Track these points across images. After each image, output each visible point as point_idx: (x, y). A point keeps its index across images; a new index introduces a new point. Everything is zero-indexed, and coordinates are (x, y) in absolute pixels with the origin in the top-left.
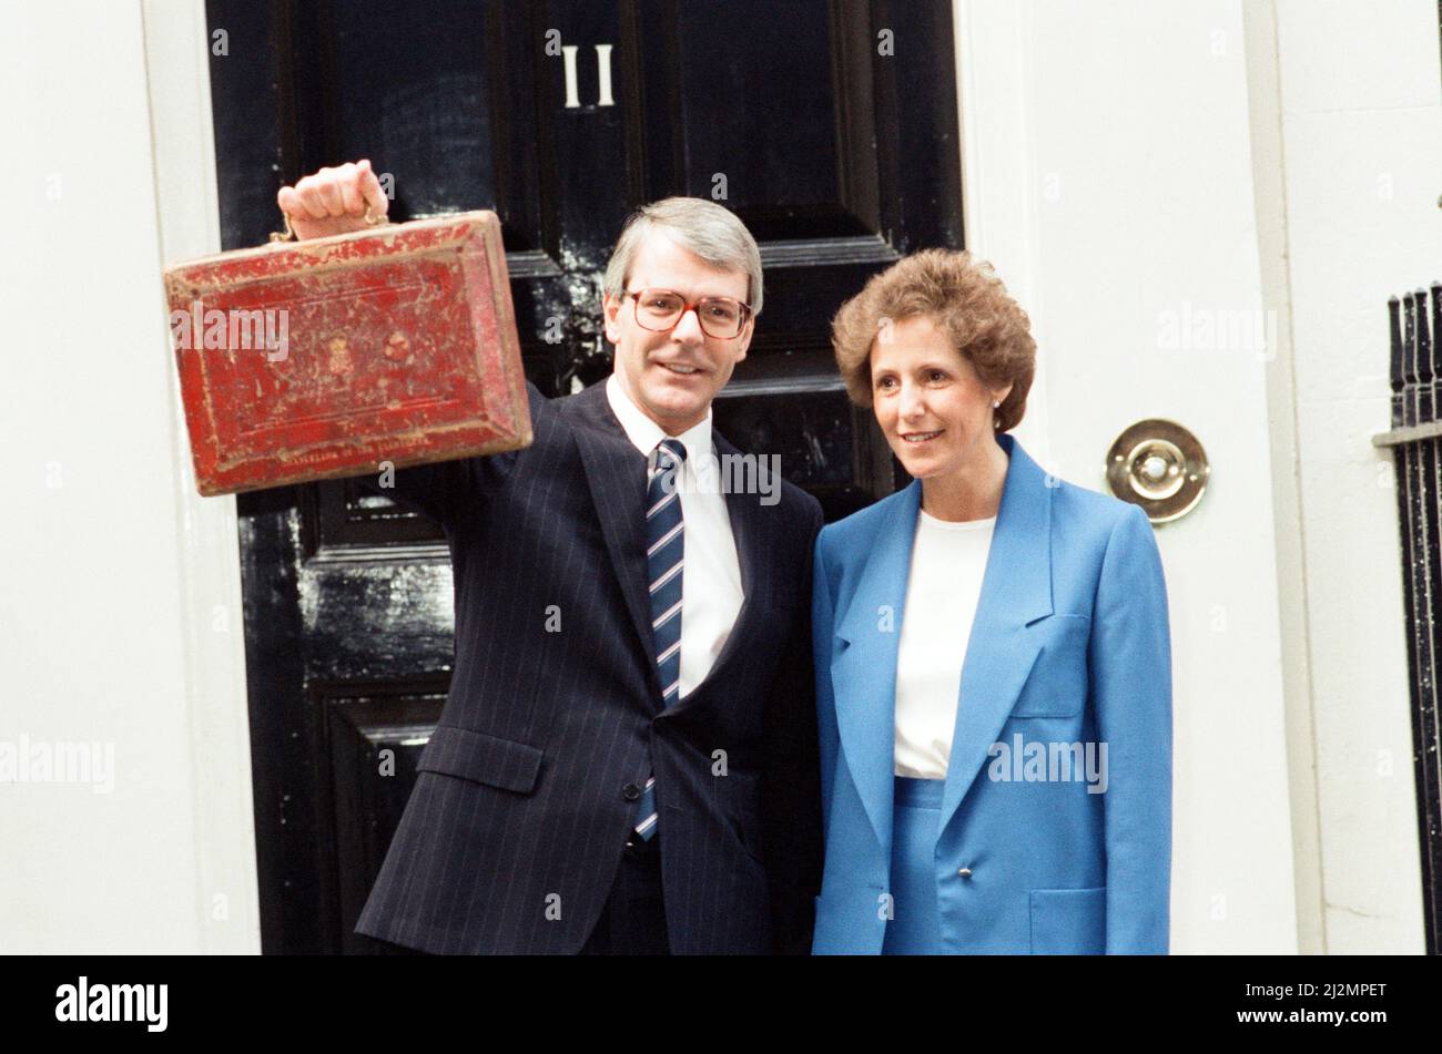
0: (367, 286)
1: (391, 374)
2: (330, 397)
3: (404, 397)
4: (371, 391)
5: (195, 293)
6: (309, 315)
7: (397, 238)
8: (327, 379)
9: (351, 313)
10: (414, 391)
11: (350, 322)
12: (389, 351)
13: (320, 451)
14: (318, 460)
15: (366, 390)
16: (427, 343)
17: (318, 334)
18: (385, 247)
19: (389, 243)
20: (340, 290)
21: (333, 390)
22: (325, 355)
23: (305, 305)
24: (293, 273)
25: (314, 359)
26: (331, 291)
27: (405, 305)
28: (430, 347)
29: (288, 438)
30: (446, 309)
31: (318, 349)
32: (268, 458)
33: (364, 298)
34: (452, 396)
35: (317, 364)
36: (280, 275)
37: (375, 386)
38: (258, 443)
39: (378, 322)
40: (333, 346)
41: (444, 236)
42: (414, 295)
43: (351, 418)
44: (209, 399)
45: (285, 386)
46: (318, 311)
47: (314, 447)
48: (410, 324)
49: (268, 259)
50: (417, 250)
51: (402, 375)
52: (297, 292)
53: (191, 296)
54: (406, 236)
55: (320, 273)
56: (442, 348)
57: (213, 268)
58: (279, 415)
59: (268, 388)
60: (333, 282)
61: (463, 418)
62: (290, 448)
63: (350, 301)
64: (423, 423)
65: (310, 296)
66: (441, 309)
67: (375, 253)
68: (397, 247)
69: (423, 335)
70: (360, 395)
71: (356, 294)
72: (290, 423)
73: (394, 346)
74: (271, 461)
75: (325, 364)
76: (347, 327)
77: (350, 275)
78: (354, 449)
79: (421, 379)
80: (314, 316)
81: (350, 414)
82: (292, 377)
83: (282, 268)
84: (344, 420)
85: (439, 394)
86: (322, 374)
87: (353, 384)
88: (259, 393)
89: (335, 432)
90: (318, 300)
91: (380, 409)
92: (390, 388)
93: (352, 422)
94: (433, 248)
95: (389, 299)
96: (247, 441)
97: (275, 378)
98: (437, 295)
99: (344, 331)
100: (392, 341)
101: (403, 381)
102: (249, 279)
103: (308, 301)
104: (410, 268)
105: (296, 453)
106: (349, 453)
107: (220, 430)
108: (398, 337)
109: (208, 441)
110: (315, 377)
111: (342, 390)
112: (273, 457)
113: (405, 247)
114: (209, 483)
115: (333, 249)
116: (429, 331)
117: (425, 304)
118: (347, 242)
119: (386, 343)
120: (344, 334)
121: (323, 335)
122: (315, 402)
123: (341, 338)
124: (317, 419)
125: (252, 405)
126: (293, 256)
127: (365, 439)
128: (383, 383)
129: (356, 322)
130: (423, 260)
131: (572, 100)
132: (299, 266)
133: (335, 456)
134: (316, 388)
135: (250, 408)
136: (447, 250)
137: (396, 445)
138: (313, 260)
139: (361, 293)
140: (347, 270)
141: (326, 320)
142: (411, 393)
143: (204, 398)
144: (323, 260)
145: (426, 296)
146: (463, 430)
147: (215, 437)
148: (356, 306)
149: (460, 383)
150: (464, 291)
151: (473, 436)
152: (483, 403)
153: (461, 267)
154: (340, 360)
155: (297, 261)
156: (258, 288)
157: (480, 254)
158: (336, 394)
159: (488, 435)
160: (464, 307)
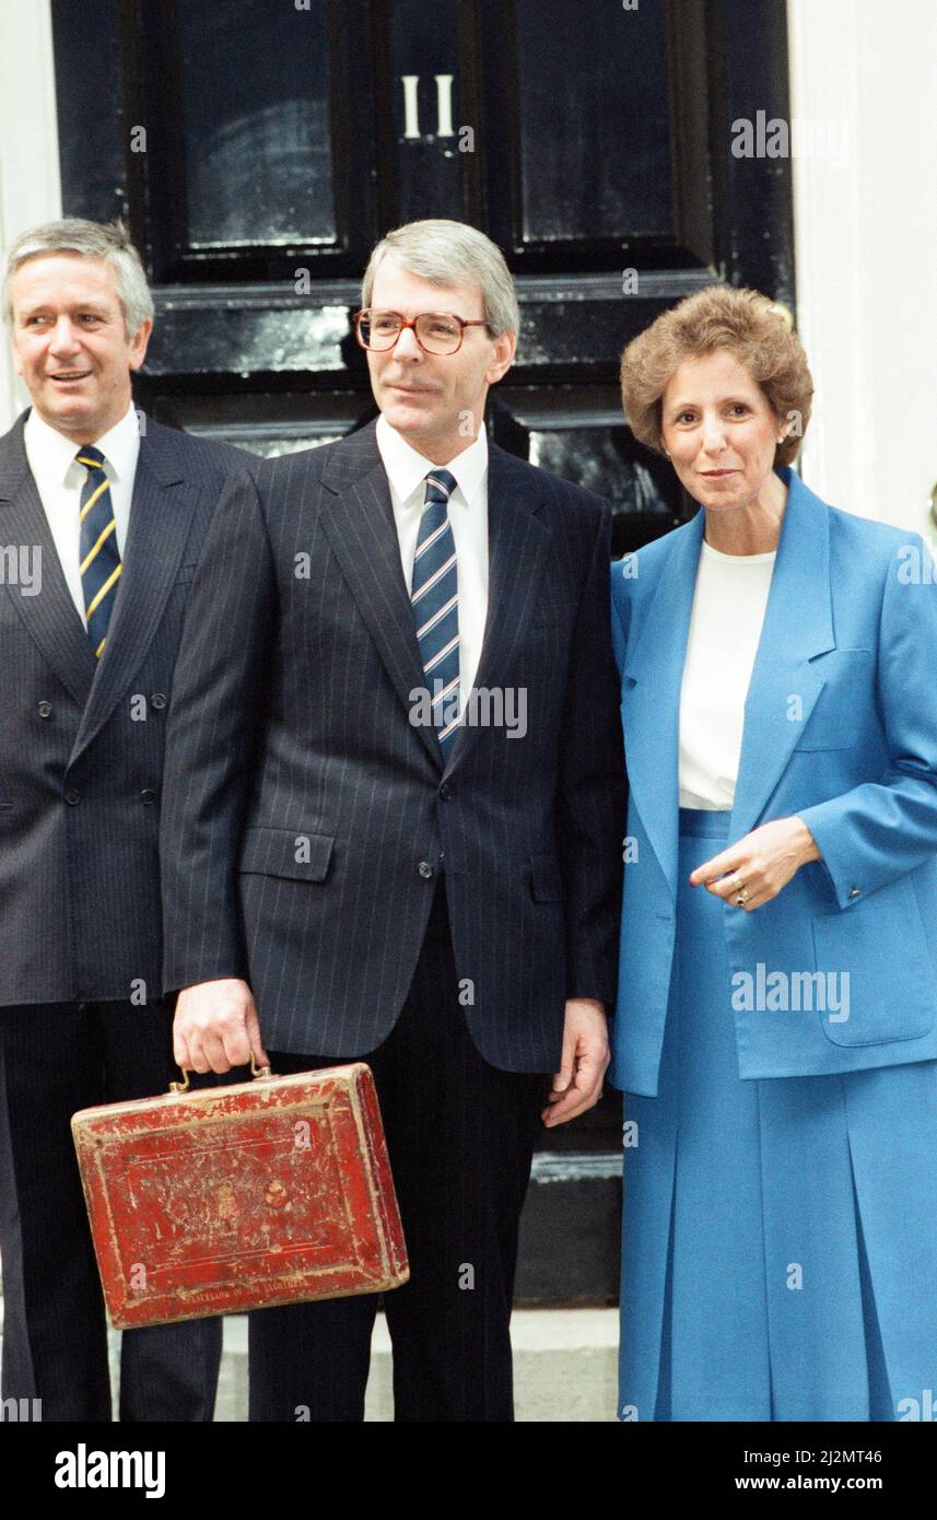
0: (248, 1138)
1: (271, 1221)
2: (220, 1240)
3: (284, 1242)
4: (255, 1235)
5: (99, 1142)
6: (199, 1164)
7: (272, 1094)
8: (217, 1224)
9: (235, 1163)
10: (292, 1236)
11: (235, 1170)
12: (269, 1199)
13: (213, 1291)
14: (213, 1299)
15: (250, 1234)
16: (302, 1192)
17: (207, 1182)
18: (262, 1102)
19: (265, 1099)
20: (225, 1142)
21: (222, 1234)
22: (214, 1202)
23: (194, 1155)
24: (182, 1125)
25: (204, 1205)
26: (217, 1142)
27: (282, 1155)
28: (305, 1195)
29: (187, 1278)
30: (318, 1160)
31: (208, 1196)
32: (169, 1296)
33: (245, 1150)
34: (325, 1241)
35: (207, 1210)
36: (172, 1127)
37: (260, 1232)
38: (161, 1282)
39: (259, 1171)
40: (221, 1192)
41: (312, 1092)
42: (288, 1147)
43: (239, 1261)
44: (115, 1241)
45: (180, 1229)
46: (206, 1160)
47: (208, 1286)
48: (286, 1174)
49: (162, 1112)
50: (290, 1105)
51: (281, 1221)
52: (188, 1143)
53: (95, 1146)
54: (280, 1091)
55: (207, 1125)
56: (315, 1196)
57: (114, 1120)
58: (178, 1256)
59: (166, 1231)
60: (219, 1134)
61: (334, 1262)
62: (188, 1287)
63: (233, 1152)
64: (301, 1266)
65: (199, 1146)
66: (314, 1160)
67: (254, 1108)
68: (272, 1102)
69: (299, 1185)
70: (246, 1239)
71: (238, 1145)
72: (187, 1264)
73: (273, 1194)
74: (172, 1299)
75: (214, 1209)
76: (232, 1176)
77: (233, 1127)
78: (245, 1290)
79: (300, 1226)
80: (203, 1165)
81: (238, 1257)
82: (186, 1221)
83: (174, 1121)
84: (233, 1262)
85: (314, 1240)
86: (212, 1219)
87: (239, 1229)
88: (159, 1236)
89: (225, 1272)
90: (206, 1150)
91: (264, 1252)
92: (272, 1233)
93: (240, 1264)
94: (303, 1103)
95: (266, 1151)
96: (149, 1280)
97: (172, 1222)
98: (310, 1147)
99: (231, 1179)
100: (271, 1189)
101: (283, 1227)
102: (146, 1130)
103: (197, 1151)
104: (284, 1122)
105: (194, 1292)
106: (239, 1292)
107: (126, 1270)
108: (276, 1186)
109: (116, 1280)
110: (206, 1222)
111: (230, 1234)
112: (173, 1295)
113: (279, 1103)
114: (119, 1318)
115: (217, 1103)
116: (304, 1181)
117: (299, 1155)
118: (228, 1097)
119: (266, 1191)
120: (230, 1183)
121: (211, 1183)
122: (207, 1244)
123: (228, 1185)
124: (209, 1261)
125: (152, 1247)
126: (183, 1109)
127: (253, 1281)
128: (265, 1228)
129: (239, 1171)
130: (295, 1115)
132: (187, 1119)
133: (227, 1295)
134: (208, 1232)
135: (151, 1250)
136: (316, 1106)
137: (280, 1286)
138: (200, 1113)
139: (243, 1144)
140: (230, 1123)
141: (213, 1169)
142: (290, 1238)
143: (111, 1240)
144: (209, 1113)
145: (299, 1148)
146: (336, 1273)
148: (240, 1156)
149: (333, 1229)
150: (333, 1143)
151: (345, 1279)
152: (353, 1247)
153: (328, 1123)
154: (227, 1207)
155: (186, 1114)
156: (153, 1139)
157: (345, 1109)
158: (225, 1238)
159: (359, 1278)
160: (333, 1158)
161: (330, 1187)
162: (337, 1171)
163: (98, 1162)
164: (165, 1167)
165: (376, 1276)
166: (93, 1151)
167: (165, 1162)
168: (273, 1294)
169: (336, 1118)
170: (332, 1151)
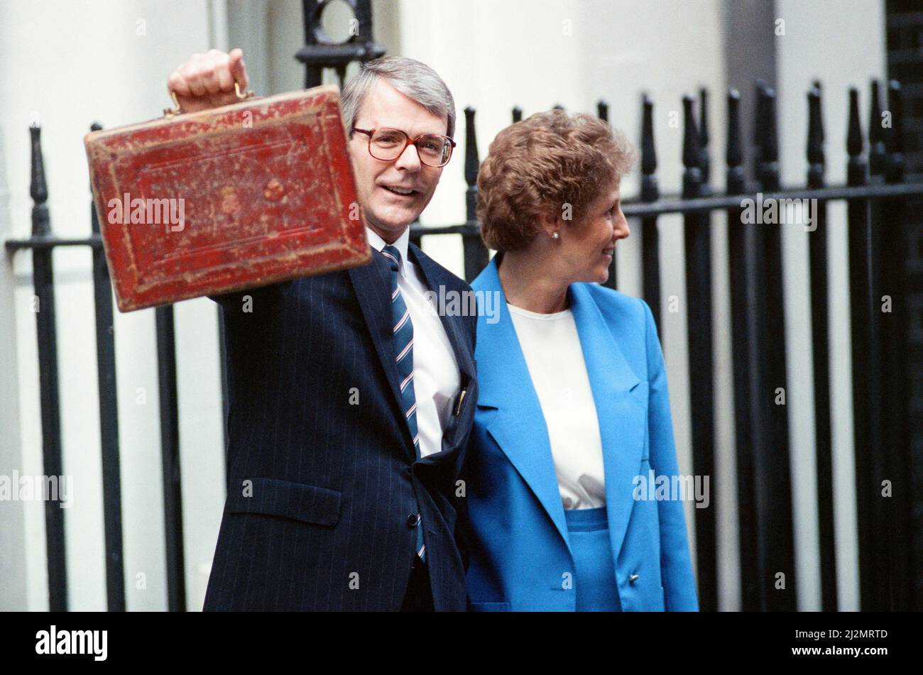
0: (249, 145)
1: (269, 212)
2: (223, 231)
3: (281, 229)
4: (255, 225)
5: (113, 156)
6: (204, 169)
7: (270, 107)
8: (221, 218)
9: (237, 166)
10: (288, 223)
11: (237, 173)
12: (268, 194)
13: (217, 273)
14: (215, 280)
15: (251, 225)
16: (297, 187)
17: (212, 183)
18: (261, 115)
19: (264, 112)
21: (226, 225)
22: (218, 199)
23: (200, 162)
24: (190, 137)
25: (209, 203)
26: (221, 150)
27: (279, 158)
29: (191, 263)
30: (311, 159)
32: (177, 280)
33: (247, 154)
34: (318, 226)
35: (212, 206)
36: (180, 139)
37: (258, 222)
38: (168, 269)
39: (258, 172)
40: (224, 191)
41: (307, 104)
42: (285, 150)
43: (240, 247)
45: (188, 224)
46: (211, 165)
47: (212, 269)
48: (283, 173)
50: (286, 116)
51: (278, 212)
52: (194, 152)
53: (111, 158)
54: (277, 105)
55: (213, 136)
56: (309, 190)
57: (128, 136)
58: (183, 247)
60: (222, 143)
61: (326, 241)
62: (193, 270)
63: (236, 157)
64: (296, 248)
65: (204, 154)
66: (308, 159)
67: (254, 120)
68: (271, 114)
69: (294, 180)
70: (247, 228)
71: (240, 151)
72: (193, 253)
73: (272, 190)
74: (179, 282)
75: (218, 206)
76: (234, 177)
77: (234, 137)
78: (243, 270)
79: (295, 215)
80: (208, 169)
81: (239, 243)
82: (193, 217)
83: (183, 134)
84: (235, 248)
85: (307, 225)
86: (216, 213)
87: (241, 220)
89: (227, 257)
90: (211, 157)
91: (263, 239)
92: (270, 223)
93: (241, 249)
94: (299, 114)
95: (266, 154)
96: (159, 268)
98: (303, 150)
99: (233, 180)
100: (270, 186)
101: (279, 216)
102: (156, 143)
103: (203, 158)
104: (281, 129)
105: (198, 275)
106: (239, 273)
107: (137, 261)
108: (274, 183)
109: (129, 269)
110: (211, 216)
111: (232, 225)
112: (180, 278)
113: (277, 114)
115: (221, 117)
116: (299, 177)
117: (294, 157)
119: (265, 188)
120: (233, 183)
121: (216, 184)
122: (211, 235)
123: (231, 185)
124: (213, 248)
125: (162, 240)
127: (252, 262)
128: (264, 218)
129: (241, 173)
130: (291, 123)
132: (195, 132)
133: (229, 276)
134: (212, 225)
135: (161, 243)
136: (309, 115)
137: (276, 265)
138: (206, 127)
139: (244, 150)
140: (232, 133)
141: (218, 172)
142: (286, 225)
144: (214, 126)
145: (295, 150)
146: (327, 251)
147: (133, 266)
148: (241, 160)
149: (324, 215)
150: (324, 145)
151: (334, 255)
152: (341, 230)
153: (321, 128)
154: (230, 202)
155: (193, 128)
156: (163, 150)
157: (335, 116)
158: (228, 229)
159: (346, 254)
160: (325, 158)
161: (321, 181)
162: (327, 167)
163: (112, 172)
164: (174, 173)
165: (360, 252)
166: (106, 164)
167: (174, 169)
168: (269, 273)
169: (328, 124)
170: (324, 151)
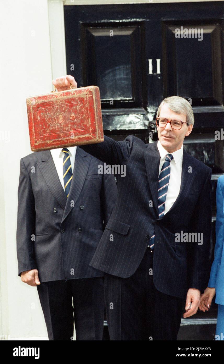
0: (68, 103)
1: (71, 124)
2: (59, 128)
4: (67, 127)
5: (32, 103)
6: (55, 109)
7: (74, 92)
8: (58, 124)
9: (64, 109)
10: (76, 128)
12: (71, 118)
14: (56, 143)
15: (66, 127)
16: (79, 116)
17: (57, 114)
18: (71, 94)
20: (62, 104)
21: (59, 127)
22: (58, 119)
23: (54, 107)
24: (52, 99)
25: (56, 120)
26: (60, 104)
27: (75, 107)
28: (80, 117)
29: (49, 138)
30: (84, 108)
32: (45, 142)
33: (67, 106)
34: (83, 129)
35: (56, 121)
36: (50, 100)
37: (68, 126)
38: (43, 139)
39: (69, 111)
40: (60, 116)
41: (84, 91)
42: (77, 105)
43: (63, 134)
45: (49, 125)
46: (57, 108)
47: (55, 140)
48: (76, 112)
49: (48, 96)
50: (78, 94)
51: (73, 124)
52: (53, 104)
54: (76, 91)
55: (58, 99)
56: (82, 118)
58: (48, 132)
59: (46, 126)
60: (60, 102)
61: (85, 134)
62: (50, 140)
63: (64, 106)
64: (77, 135)
65: (56, 105)
66: (83, 108)
67: (69, 95)
68: (74, 94)
69: (79, 115)
70: (65, 128)
72: (50, 134)
73: (72, 117)
74: (46, 143)
75: (58, 121)
76: (63, 112)
77: (64, 100)
79: (78, 125)
80: (56, 109)
81: (62, 133)
82: (51, 124)
83: (50, 98)
84: (61, 134)
85: (81, 128)
86: (57, 123)
87: (63, 126)
88: (44, 127)
89: (59, 137)
90: (57, 106)
91: (69, 132)
92: (71, 127)
93: (63, 135)
94: (81, 94)
95: (72, 106)
96: (41, 138)
98: (82, 105)
100: (72, 116)
101: (74, 125)
102: (43, 101)
103: (55, 106)
104: (76, 99)
106: (62, 142)
107: (36, 136)
108: (73, 115)
109: (33, 138)
110: (56, 124)
111: (61, 127)
112: (46, 142)
113: (76, 94)
114: (33, 148)
115: (61, 94)
116: (80, 114)
117: (79, 107)
118: (64, 93)
119: (71, 116)
120: (62, 114)
121: (58, 114)
122: (55, 129)
124: (55, 134)
125: (42, 130)
126: (53, 95)
127: (65, 138)
128: (70, 125)
129: (65, 111)
130: (79, 97)
131: (151, 72)
132: (54, 98)
133: (59, 142)
134: (56, 126)
135: (42, 131)
136: (84, 95)
137: (72, 140)
138: (57, 97)
139: (66, 104)
141: (59, 110)
142: (75, 128)
143: (33, 128)
144: (59, 96)
145: (79, 105)
146: (85, 137)
147: (34, 137)
148: (65, 107)
149: (85, 126)
150: (87, 104)
151: (88, 138)
152: (90, 130)
153: (87, 99)
154: (61, 120)
155: (53, 97)
156: (45, 103)
157: (91, 95)
158: (60, 128)
159: (91, 138)
160: (87, 108)
161: (86, 115)
162: (88, 111)
163: (31, 109)
164: (47, 110)
165: (94, 138)
166: (30, 106)
167: (47, 109)
168: (70, 142)
169: (89, 98)
170: (87, 106)
